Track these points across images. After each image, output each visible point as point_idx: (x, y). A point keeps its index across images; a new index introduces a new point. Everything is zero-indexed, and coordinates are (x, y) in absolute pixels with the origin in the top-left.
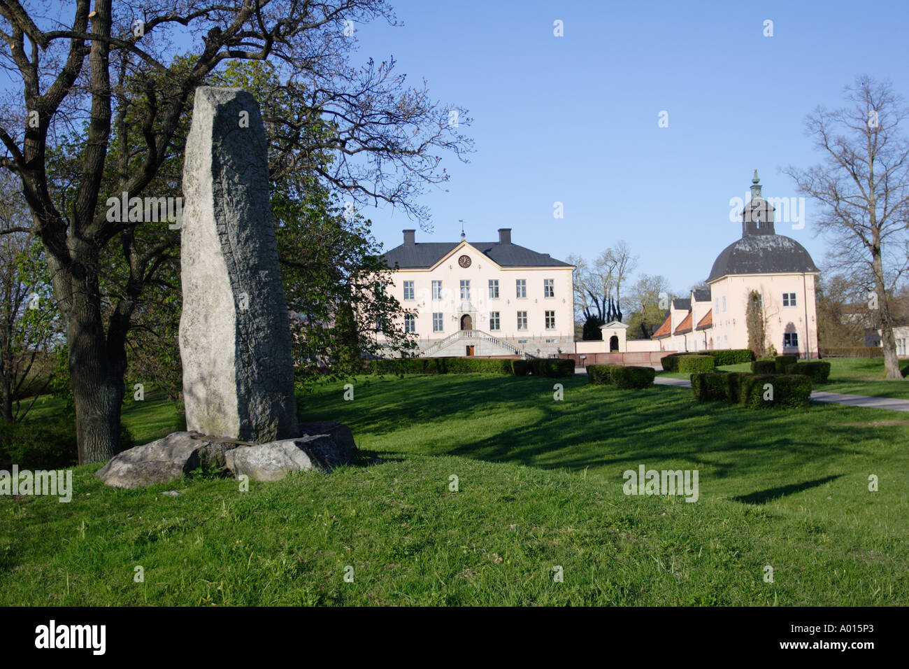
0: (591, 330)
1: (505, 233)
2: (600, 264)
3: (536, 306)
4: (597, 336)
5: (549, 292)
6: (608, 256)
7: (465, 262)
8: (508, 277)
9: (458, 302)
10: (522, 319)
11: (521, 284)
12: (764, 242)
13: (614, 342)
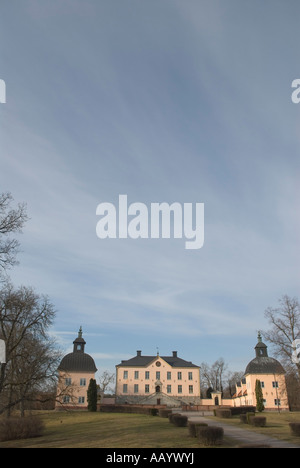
0: (207, 394)
1: (175, 353)
2: (213, 367)
3: (185, 383)
4: (210, 397)
5: (190, 378)
6: (217, 364)
7: (158, 364)
8: (175, 371)
9: (155, 381)
10: (180, 389)
11: (180, 373)
12: (264, 360)
13: (216, 400)
